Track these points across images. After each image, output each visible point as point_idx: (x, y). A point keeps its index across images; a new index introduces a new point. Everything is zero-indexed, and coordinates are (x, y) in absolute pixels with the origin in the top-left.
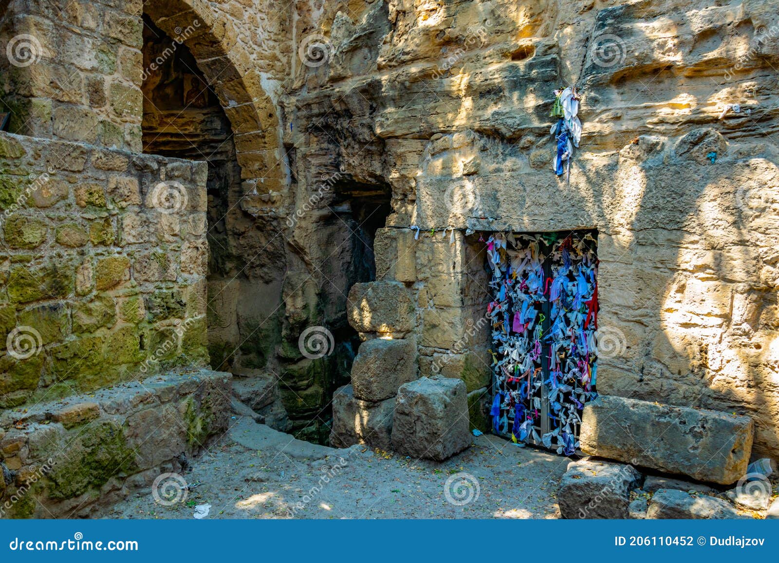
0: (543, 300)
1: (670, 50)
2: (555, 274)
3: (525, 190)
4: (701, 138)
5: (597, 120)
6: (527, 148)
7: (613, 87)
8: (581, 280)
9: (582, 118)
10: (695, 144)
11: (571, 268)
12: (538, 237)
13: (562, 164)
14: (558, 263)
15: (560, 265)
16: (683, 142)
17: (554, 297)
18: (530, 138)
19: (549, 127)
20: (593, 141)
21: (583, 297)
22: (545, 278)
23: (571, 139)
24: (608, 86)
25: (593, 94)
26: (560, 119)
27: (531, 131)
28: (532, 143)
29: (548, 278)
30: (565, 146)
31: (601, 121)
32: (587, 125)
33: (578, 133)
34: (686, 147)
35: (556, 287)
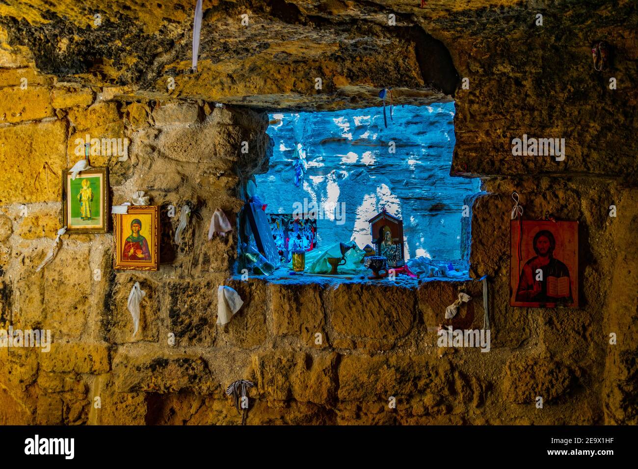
0: (284, 250)
1: (345, 132)
2: (291, 236)
3: (279, 193)
4: (360, 174)
5: (315, 160)
6: (279, 171)
7: (321, 145)
8: (304, 238)
9: (308, 159)
10: (358, 176)
11: (299, 233)
12: (281, 216)
13: (299, 180)
14: (292, 230)
15: (293, 231)
16: (353, 174)
17: (290, 248)
18: (282, 166)
19: (292, 162)
20: (313, 171)
21: (305, 247)
22: (285, 239)
23: (303, 169)
24: (319, 145)
25: (312, 148)
26: (297, 158)
27: (281, 163)
28: (282, 169)
29: (287, 239)
30: (300, 172)
31: (317, 161)
32: (309, 162)
33: (306, 166)
34: (354, 177)
35: (291, 242)
